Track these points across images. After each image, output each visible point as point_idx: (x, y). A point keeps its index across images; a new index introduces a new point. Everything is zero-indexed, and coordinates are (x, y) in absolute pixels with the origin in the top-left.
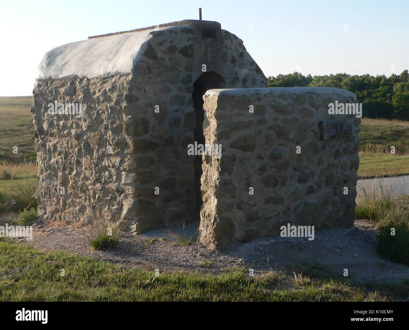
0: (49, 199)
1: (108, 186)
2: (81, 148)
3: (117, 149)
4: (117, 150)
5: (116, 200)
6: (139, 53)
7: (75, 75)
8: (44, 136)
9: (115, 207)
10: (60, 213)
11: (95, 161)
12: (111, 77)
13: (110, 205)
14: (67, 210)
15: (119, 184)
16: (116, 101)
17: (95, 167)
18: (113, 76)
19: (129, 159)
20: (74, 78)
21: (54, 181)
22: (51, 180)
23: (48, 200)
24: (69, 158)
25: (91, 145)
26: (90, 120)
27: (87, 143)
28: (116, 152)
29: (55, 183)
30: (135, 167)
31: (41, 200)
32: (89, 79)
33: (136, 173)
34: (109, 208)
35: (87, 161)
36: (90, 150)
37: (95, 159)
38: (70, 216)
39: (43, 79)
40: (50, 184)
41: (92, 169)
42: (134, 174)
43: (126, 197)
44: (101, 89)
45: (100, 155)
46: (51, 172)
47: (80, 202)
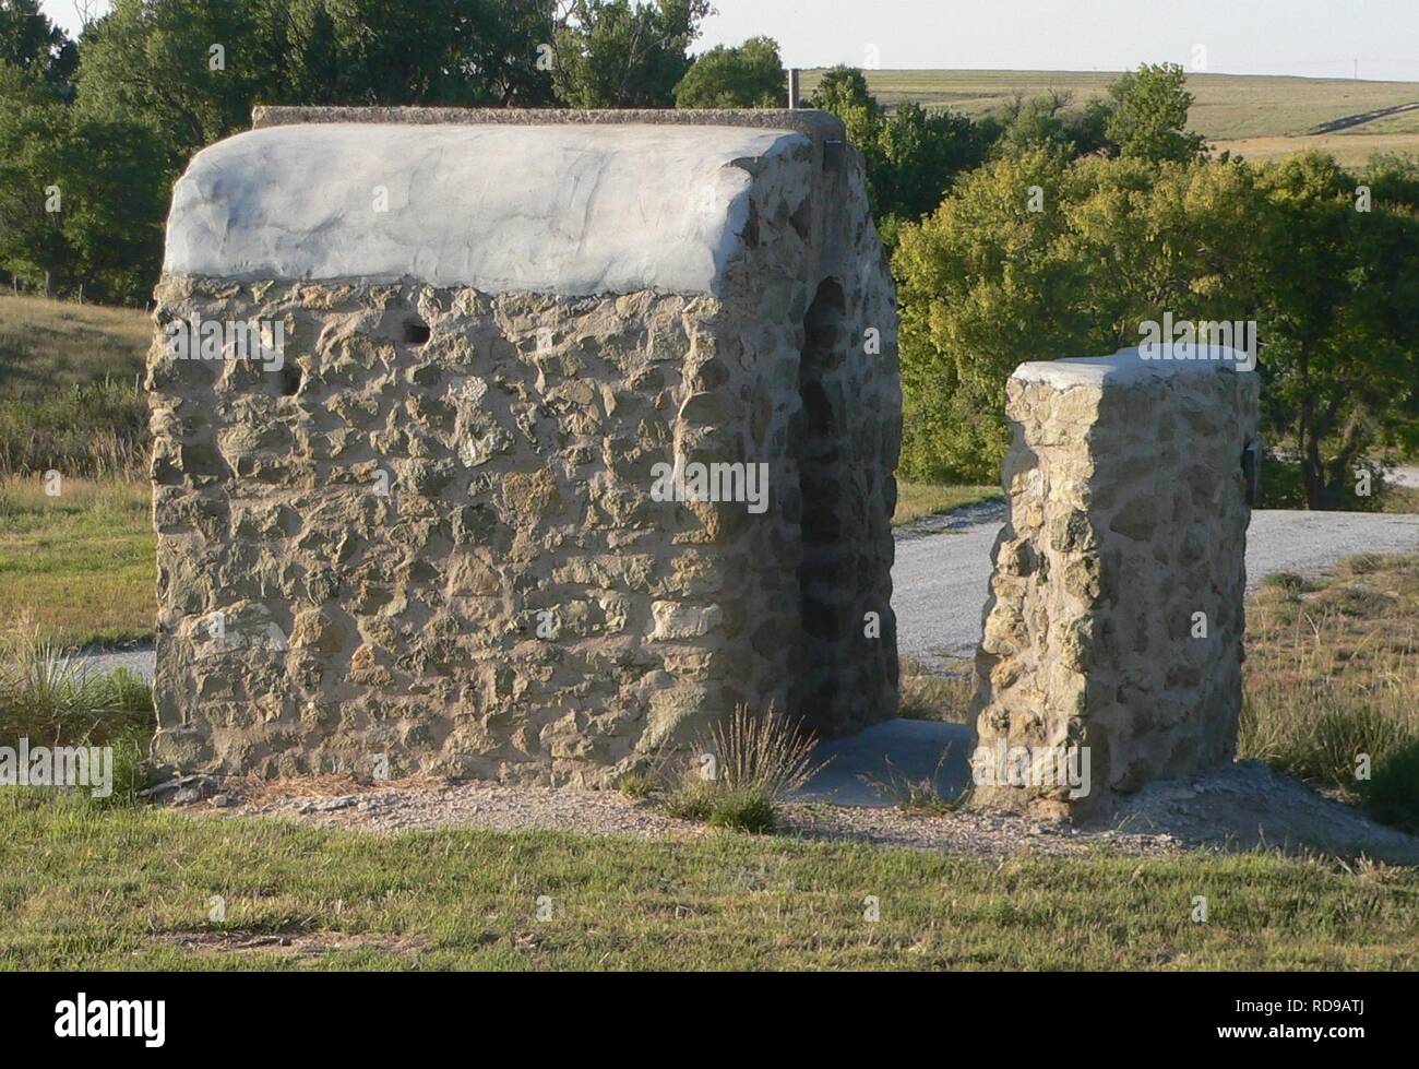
0: (230, 705)
1: (578, 648)
2: (445, 525)
3: (638, 529)
4: (637, 534)
5: (617, 692)
6: (726, 227)
7: (407, 276)
8: (215, 478)
9: (610, 717)
10: (299, 751)
11: (515, 567)
12: (603, 297)
13: (585, 708)
14: (338, 736)
15: (636, 642)
16: (643, 378)
17: (518, 587)
18: (613, 296)
19: (692, 562)
20: (401, 282)
21: (267, 638)
22: (248, 635)
23: (225, 708)
24: (368, 555)
25: (502, 517)
26: (503, 433)
27: (480, 507)
28: (634, 540)
29: (274, 645)
30: (718, 586)
31: (184, 709)
32: (485, 294)
33: (720, 604)
34: (580, 719)
35: (473, 568)
36: (493, 530)
37: (520, 560)
38: (358, 758)
39: (223, 275)
40: (245, 648)
41: (498, 594)
42: (714, 607)
43: (667, 680)
44: (567, 333)
45: (547, 546)
46: (252, 607)
47: (417, 706)
